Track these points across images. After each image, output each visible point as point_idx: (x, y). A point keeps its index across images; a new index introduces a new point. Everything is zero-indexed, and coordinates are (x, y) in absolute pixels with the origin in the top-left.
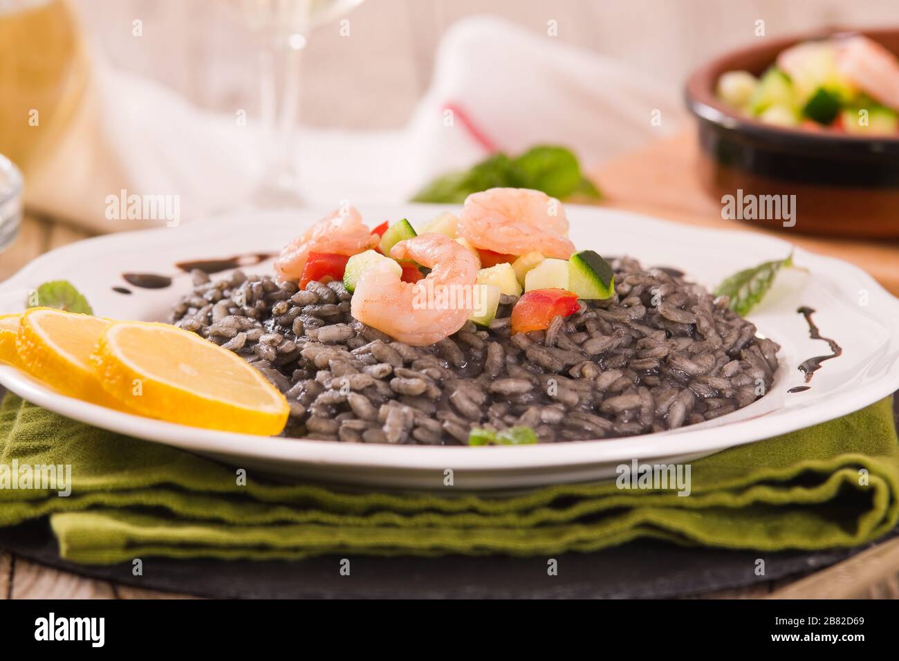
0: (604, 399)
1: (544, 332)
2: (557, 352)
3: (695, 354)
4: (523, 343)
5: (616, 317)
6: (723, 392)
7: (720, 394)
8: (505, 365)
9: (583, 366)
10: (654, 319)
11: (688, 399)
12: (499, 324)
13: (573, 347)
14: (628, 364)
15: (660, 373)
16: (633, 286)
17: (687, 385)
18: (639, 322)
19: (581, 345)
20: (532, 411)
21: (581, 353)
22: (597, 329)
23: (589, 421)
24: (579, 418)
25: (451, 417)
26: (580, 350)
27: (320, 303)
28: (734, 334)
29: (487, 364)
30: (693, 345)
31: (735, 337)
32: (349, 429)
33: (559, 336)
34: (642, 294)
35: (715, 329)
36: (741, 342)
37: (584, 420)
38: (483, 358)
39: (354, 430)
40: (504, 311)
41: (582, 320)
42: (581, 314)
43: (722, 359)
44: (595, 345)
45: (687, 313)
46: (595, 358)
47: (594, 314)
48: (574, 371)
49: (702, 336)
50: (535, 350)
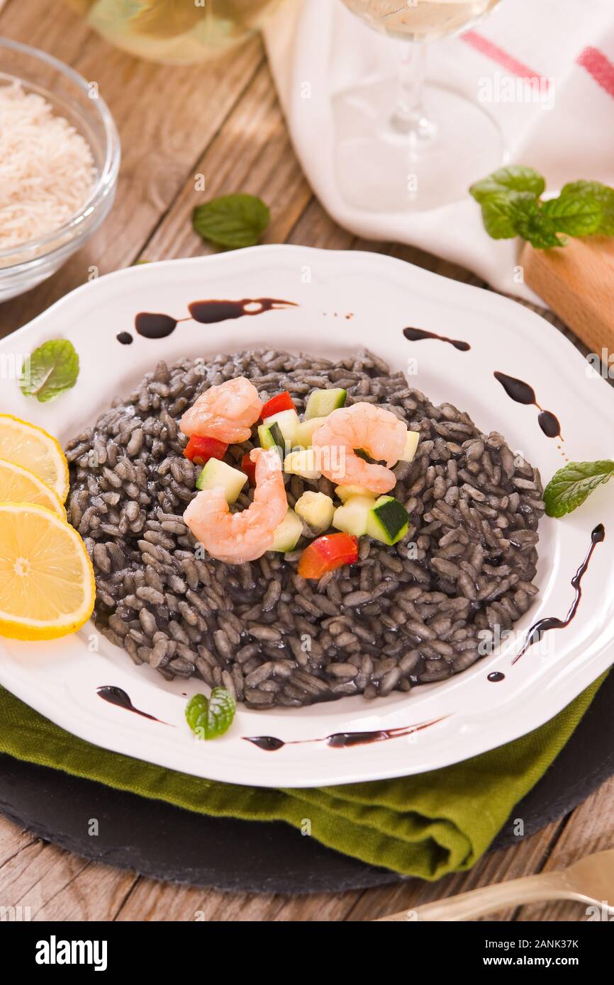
0: (334, 660)
1: (319, 580)
2: (321, 600)
4: (300, 585)
5: (391, 567)
6: (444, 657)
7: (442, 659)
8: (277, 602)
9: (332, 623)
11: (408, 663)
12: (290, 558)
13: (336, 599)
14: (378, 616)
15: (398, 635)
16: (436, 520)
17: (417, 645)
18: (416, 563)
19: (344, 595)
20: (267, 666)
21: (338, 607)
22: (366, 580)
23: (308, 683)
24: (300, 679)
25: (206, 654)
26: (339, 602)
27: (182, 483)
28: (490, 588)
29: (265, 596)
30: (444, 602)
31: (489, 591)
32: (132, 639)
33: (329, 585)
34: (436, 530)
35: (474, 583)
36: (494, 596)
37: (303, 682)
38: (266, 589)
39: (135, 641)
40: (304, 543)
41: (361, 564)
42: (363, 559)
43: (459, 622)
44: (353, 600)
45: (455, 567)
46: (353, 608)
47: (372, 562)
48: (324, 624)
49: (460, 589)
50: (304, 597)
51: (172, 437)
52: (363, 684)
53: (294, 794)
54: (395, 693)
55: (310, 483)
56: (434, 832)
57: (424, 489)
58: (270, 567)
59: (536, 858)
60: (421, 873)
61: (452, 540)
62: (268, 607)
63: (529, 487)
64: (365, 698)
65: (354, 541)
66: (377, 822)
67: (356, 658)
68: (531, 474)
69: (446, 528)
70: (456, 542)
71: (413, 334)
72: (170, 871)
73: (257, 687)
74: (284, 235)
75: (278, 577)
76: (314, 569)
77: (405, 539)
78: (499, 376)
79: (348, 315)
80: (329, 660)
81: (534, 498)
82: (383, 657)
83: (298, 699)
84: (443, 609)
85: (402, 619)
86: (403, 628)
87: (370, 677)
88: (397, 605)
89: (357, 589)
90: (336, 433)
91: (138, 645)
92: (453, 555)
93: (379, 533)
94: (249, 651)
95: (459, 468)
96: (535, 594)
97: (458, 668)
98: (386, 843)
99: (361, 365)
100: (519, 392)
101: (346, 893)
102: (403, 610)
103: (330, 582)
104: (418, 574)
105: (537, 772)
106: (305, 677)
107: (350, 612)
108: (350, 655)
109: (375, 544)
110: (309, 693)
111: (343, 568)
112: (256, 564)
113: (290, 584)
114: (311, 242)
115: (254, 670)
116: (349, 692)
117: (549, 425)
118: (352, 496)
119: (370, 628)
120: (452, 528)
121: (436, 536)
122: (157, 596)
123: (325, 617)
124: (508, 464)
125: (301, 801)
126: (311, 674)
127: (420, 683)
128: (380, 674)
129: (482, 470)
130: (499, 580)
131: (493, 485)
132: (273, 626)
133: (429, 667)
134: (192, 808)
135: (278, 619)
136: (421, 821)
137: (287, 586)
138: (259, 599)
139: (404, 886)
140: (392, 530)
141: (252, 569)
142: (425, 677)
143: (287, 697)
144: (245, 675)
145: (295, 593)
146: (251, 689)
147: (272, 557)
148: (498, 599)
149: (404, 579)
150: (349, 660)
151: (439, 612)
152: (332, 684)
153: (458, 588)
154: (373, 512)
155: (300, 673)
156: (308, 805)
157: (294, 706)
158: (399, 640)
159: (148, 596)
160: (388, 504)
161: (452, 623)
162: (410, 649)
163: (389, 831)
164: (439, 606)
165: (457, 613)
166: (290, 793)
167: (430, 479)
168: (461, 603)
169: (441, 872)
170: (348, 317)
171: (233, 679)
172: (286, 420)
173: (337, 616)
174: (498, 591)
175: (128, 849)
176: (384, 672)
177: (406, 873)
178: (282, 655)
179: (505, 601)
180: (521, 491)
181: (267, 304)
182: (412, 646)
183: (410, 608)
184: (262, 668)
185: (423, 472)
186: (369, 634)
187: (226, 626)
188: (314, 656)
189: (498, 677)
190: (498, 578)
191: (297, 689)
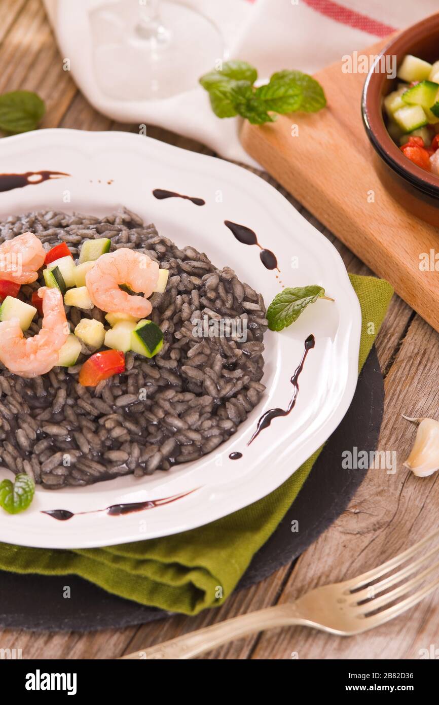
0: (110, 449)
1: (95, 387)
2: (97, 402)
3: (191, 407)
4: (81, 391)
5: (150, 374)
6: (195, 442)
7: (194, 443)
8: (64, 406)
9: (107, 420)
11: (167, 448)
12: (72, 371)
13: (109, 400)
14: (143, 412)
15: (158, 427)
16: (184, 336)
17: (174, 434)
18: (171, 371)
19: (115, 398)
20: (58, 455)
21: (111, 407)
22: (132, 385)
23: (90, 467)
24: (84, 464)
25: (10, 448)
26: (112, 403)
28: (228, 388)
29: (54, 402)
30: (193, 400)
31: (228, 390)
33: (103, 390)
34: (184, 345)
35: (216, 384)
36: (231, 393)
37: (87, 466)
38: (55, 396)
40: (83, 358)
41: (128, 373)
42: (129, 369)
43: (205, 415)
44: (123, 401)
45: (200, 373)
46: (123, 407)
47: (136, 371)
48: (101, 421)
49: (205, 389)
50: (84, 400)
52: (133, 466)
53: (83, 553)
54: (158, 471)
55: (86, 312)
56: (193, 577)
57: (174, 314)
58: (57, 379)
59: (272, 594)
60: (183, 609)
61: (198, 351)
62: (57, 409)
63: (255, 309)
64: (135, 476)
65: (121, 355)
66: (148, 572)
67: (127, 446)
68: (257, 299)
69: (193, 343)
70: (200, 353)
71: (161, 194)
73: (51, 472)
74: (56, 121)
75: (64, 386)
76: (91, 379)
77: (161, 353)
78: (229, 224)
79: (109, 181)
80: (106, 449)
81: (259, 317)
82: (148, 444)
83: (83, 480)
84: (193, 405)
85: (161, 414)
86: (162, 421)
87: (138, 460)
88: (157, 404)
89: (125, 392)
90: (104, 273)
92: (199, 363)
93: (141, 349)
94: (43, 445)
95: (200, 296)
96: (263, 390)
97: (206, 451)
98: (156, 588)
99: (121, 220)
100: (245, 235)
101: (126, 628)
102: (161, 407)
103: (104, 388)
104: (172, 379)
105: (270, 528)
106: (88, 463)
107: (120, 411)
108: (122, 444)
109: (138, 358)
110: (91, 475)
111: (114, 377)
112: (46, 377)
113: (73, 392)
114: (78, 126)
115: (48, 459)
116: (122, 472)
117: (269, 260)
118: (119, 321)
119: (136, 422)
120: (197, 342)
121: (185, 349)
123: (101, 415)
124: (238, 291)
125: (89, 559)
126: (92, 460)
127: (177, 463)
128: (145, 458)
129: (218, 297)
130: (235, 381)
131: (227, 308)
132: (61, 424)
133: (183, 450)
135: (65, 419)
136: (182, 570)
137: (71, 393)
138: (49, 404)
139: (171, 621)
140: (151, 346)
141: (44, 381)
142: (181, 459)
143: (74, 478)
144: (41, 463)
145: (77, 398)
146: (46, 473)
147: (59, 371)
148: (235, 395)
149: (161, 383)
150: (122, 448)
151: (190, 408)
152: (109, 467)
153: (203, 389)
154: (136, 333)
155: (83, 460)
156: (94, 561)
157: (81, 485)
158: (160, 430)
160: (147, 326)
161: (200, 415)
162: (168, 437)
163: (158, 579)
164: (190, 402)
165: (203, 407)
166: (79, 553)
167: (179, 306)
168: (206, 400)
169: (199, 608)
170: (109, 183)
171: (32, 466)
172: (64, 265)
173: (110, 414)
174: (235, 390)
176: (150, 456)
177: (172, 610)
178: (69, 446)
179: (240, 397)
180: (249, 312)
181: (46, 176)
182: (170, 435)
183: (167, 406)
184: (54, 457)
185: (173, 300)
186: (136, 427)
187: (25, 425)
188: (95, 446)
189: (238, 456)
190: (234, 379)
191: (82, 472)
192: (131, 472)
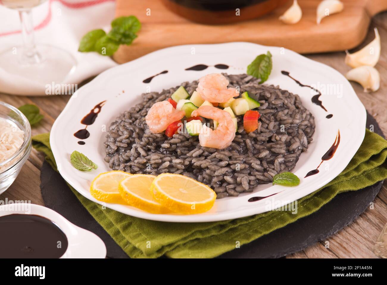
0: (289, 146)
1: (257, 130)
2: (264, 134)
4: (254, 135)
6: (308, 125)
8: (253, 146)
9: (275, 137)
10: (271, 106)
12: (241, 131)
13: (267, 131)
19: (267, 128)
20: (276, 161)
22: (266, 120)
23: (290, 158)
24: (287, 158)
25: (257, 173)
26: (269, 131)
27: (182, 142)
29: (248, 147)
30: (289, 111)
32: (230, 189)
38: (246, 145)
39: (232, 189)
40: (240, 124)
43: (299, 113)
44: (271, 128)
48: (273, 140)
50: (259, 137)
51: (155, 138)
52: (301, 147)
54: (309, 145)
58: (239, 139)
62: (252, 149)
64: (305, 151)
67: (293, 141)
72: (331, 231)
73: (281, 170)
75: (245, 138)
76: (254, 126)
88: (281, 120)
89: (268, 124)
91: (234, 189)
100: (201, 67)
110: (293, 160)
112: (235, 141)
117: (222, 67)
122: (224, 170)
127: (310, 137)
128: (302, 141)
133: (307, 131)
134: (309, 213)
135: (259, 150)
138: (247, 150)
139: (385, 185)
141: (236, 143)
142: (310, 135)
143: (289, 166)
144: (274, 169)
145: (255, 139)
147: (237, 135)
150: (292, 143)
152: (295, 153)
153: (286, 105)
155: (285, 156)
159: (221, 172)
162: (298, 130)
165: (295, 111)
168: (293, 108)
171: (273, 172)
175: (310, 237)
176: (302, 139)
184: (276, 163)
187: (251, 161)
189: (330, 116)
191: (289, 161)
192: (303, 151)
